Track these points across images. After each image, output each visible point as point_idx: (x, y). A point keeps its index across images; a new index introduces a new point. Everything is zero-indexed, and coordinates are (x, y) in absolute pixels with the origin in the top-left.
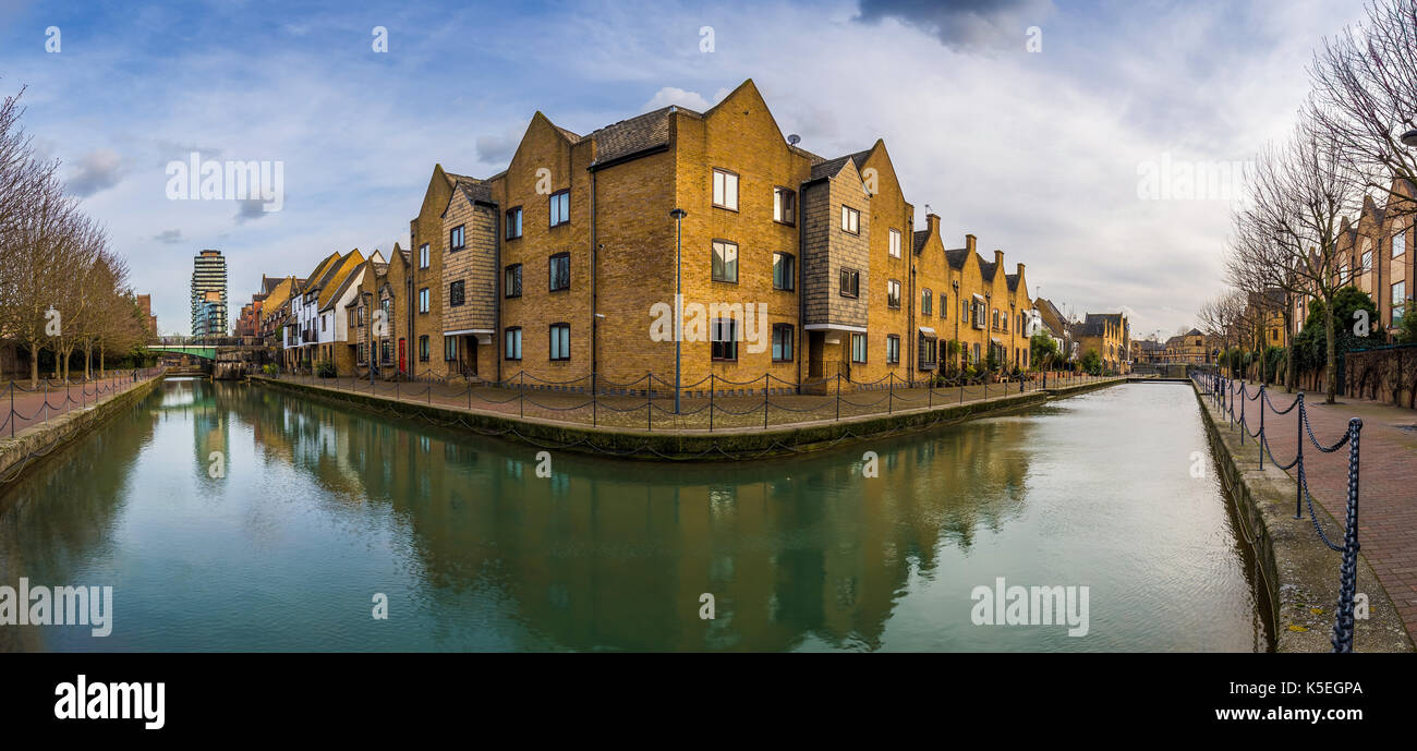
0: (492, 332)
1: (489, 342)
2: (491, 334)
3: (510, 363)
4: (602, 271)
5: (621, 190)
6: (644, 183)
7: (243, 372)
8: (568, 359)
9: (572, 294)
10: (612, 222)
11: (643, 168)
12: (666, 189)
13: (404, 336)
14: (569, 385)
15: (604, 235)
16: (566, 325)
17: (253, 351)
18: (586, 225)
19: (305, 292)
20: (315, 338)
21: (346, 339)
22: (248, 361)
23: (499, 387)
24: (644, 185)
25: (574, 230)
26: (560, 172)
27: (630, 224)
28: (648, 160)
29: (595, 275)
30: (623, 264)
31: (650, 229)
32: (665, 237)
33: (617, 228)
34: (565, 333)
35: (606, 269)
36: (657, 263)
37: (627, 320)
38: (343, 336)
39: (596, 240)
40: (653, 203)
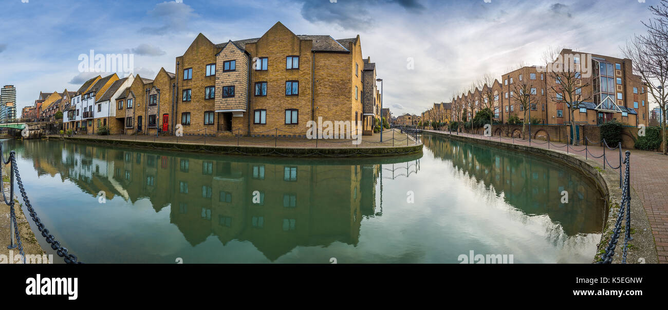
0: (245, 111)
1: (242, 116)
2: (244, 112)
3: (257, 125)
4: (317, 90)
5: (327, 62)
6: (338, 62)
7: (41, 134)
8: (297, 124)
9: (299, 97)
10: (323, 73)
11: (338, 57)
12: (348, 67)
13: (168, 112)
14: (297, 135)
15: (318, 78)
16: (297, 110)
17: (47, 124)
18: (308, 72)
19: (83, 94)
20: (92, 115)
21: (115, 116)
22: (43, 129)
23: (248, 136)
24: (338, 63)
25: (301, 72)
26: (293, 48)
27: (332, 75)
28: (340, 55)
29: (313, 91)
30: (328, 89)
31: (341, 79)
32: (348, 83)
33: (325, 75)
34: (295, 113)
35: (319, 90)
36: (344, 91)
37: (330, 110)
38: (114, 114)
39: (313, 79)
40: (343, 70)
